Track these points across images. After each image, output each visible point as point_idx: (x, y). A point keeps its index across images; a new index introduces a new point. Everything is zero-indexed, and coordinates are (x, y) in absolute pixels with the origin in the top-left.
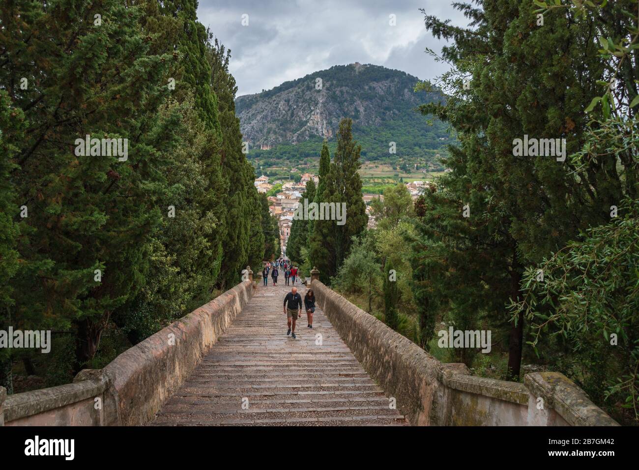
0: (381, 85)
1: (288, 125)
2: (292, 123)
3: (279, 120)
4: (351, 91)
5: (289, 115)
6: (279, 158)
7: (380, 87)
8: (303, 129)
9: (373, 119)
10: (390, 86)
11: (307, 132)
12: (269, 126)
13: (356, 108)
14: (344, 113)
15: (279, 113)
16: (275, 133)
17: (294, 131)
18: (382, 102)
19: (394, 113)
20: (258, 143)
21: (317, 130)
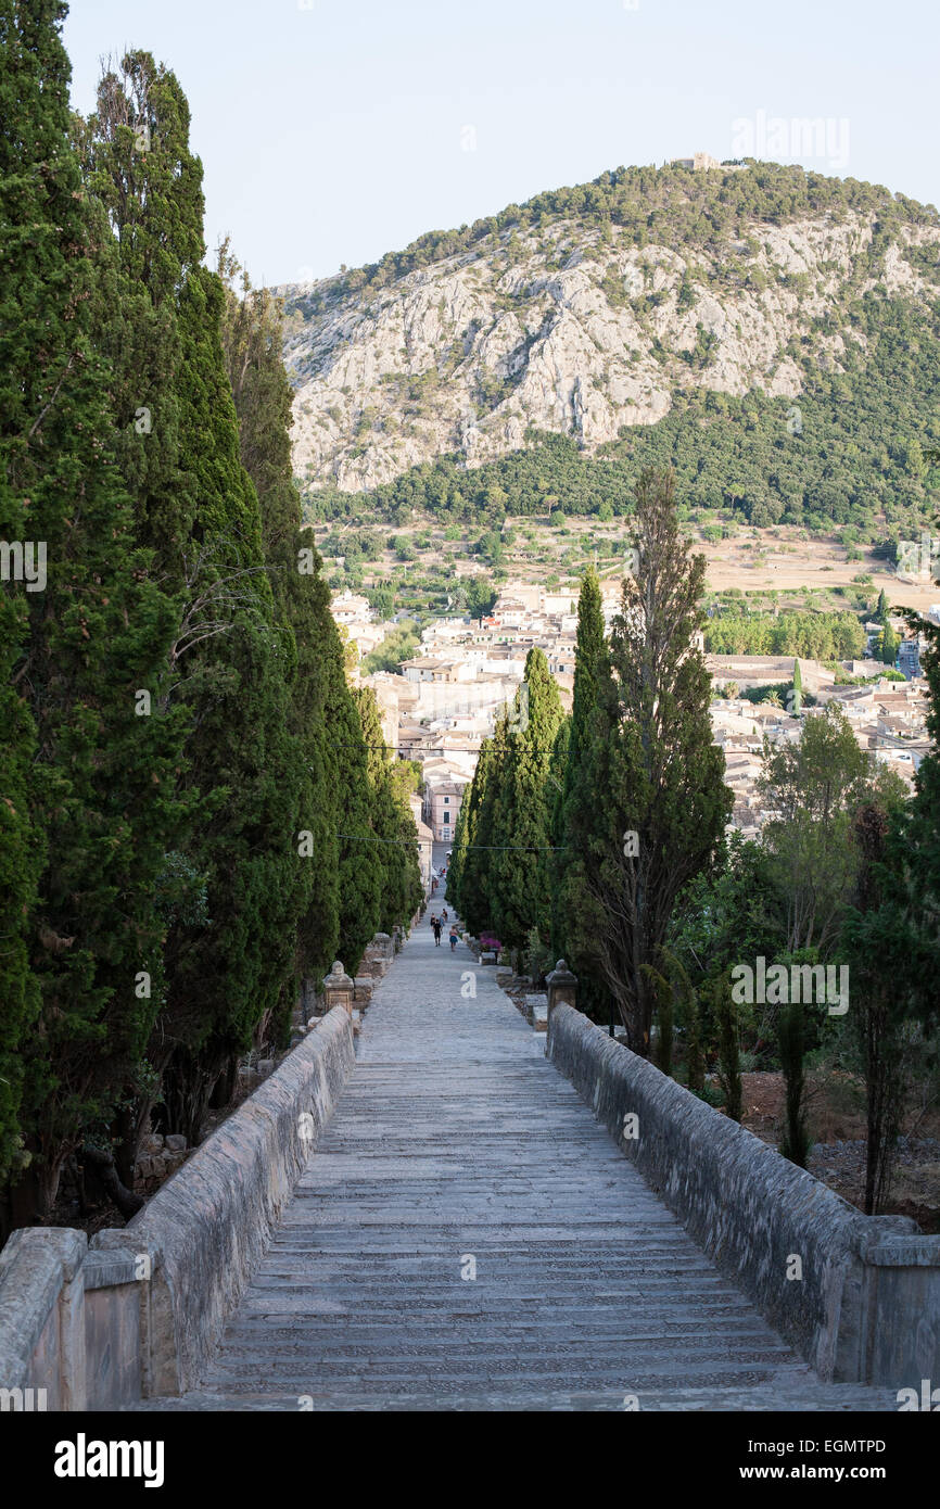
1: (443, 398)
2: (455, 389)
3: (403, 379)
5: (445, 358)
7: (790, 247)
8: (500, 408)
10: (829, 239)
11: (515, 422)
12: (367, 402)
13: (699, 327)
14: (657, 344)
15: (404, 351)
17: (464, 419)
18: (800, 301)
19: (847, 342)
20: (328, 467)
21: (552, 413)
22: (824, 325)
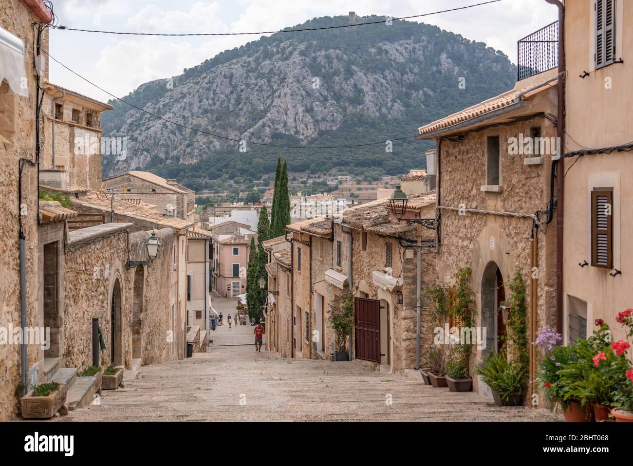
0: (399, 48)
1: (232, 119)
2: (238, 116)
3: (212, 111)
4: (345, 57)
5: (233, 101)
6: (213, 177)
7: (397, 51)
8: (260, 123)
9: (389, 105)
10: (414, 48)
11: (267, 129)
12: (195, 122)
13: (355, 86)
14: (335, 94)
15: (213, 99)
16: (206, 133)
17: (242, 129)
18: (402, 75)
19: (425, 94)
20: (175, 152)
21: (285, 125)
22: (412, 86)
